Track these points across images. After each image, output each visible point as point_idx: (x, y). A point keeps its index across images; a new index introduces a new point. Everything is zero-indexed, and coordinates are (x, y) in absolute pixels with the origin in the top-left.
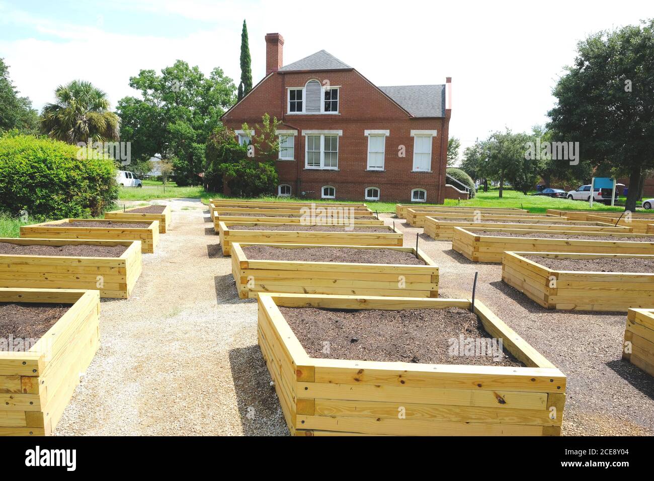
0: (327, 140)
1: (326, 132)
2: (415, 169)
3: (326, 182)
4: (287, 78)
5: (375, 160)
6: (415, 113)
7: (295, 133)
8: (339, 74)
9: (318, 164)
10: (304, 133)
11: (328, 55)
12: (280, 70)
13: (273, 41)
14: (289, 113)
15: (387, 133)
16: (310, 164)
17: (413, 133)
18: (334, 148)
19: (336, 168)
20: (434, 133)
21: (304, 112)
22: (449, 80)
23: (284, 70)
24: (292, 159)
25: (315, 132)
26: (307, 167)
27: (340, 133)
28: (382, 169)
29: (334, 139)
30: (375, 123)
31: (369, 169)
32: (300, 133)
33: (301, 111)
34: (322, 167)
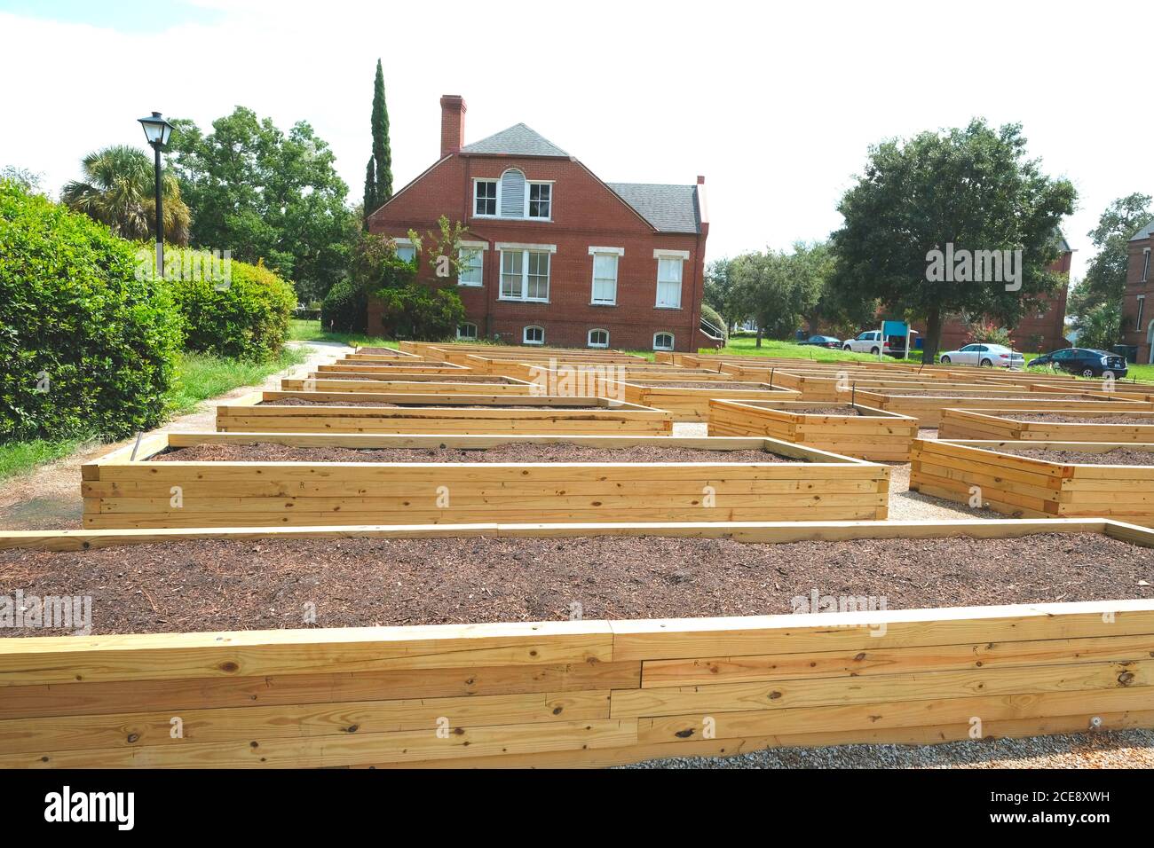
0: (533, 258)
1: (533, 246)
2: (658, 305)
3: (531, 320)
4: (473, 164)
5: (603, 290)
6: (661, 226)
7: (485, 245)
8: (552, 164)
9: (518, 293)
10: (498, 246)
11: (532, 131)
12: (462, 151)
13: (453, 107)
14: (475, 215)
15: (621, 251)
16: (506, 292)
17: (657, 253)
18: (544, 270)
19: (546, 300)
20: (686, 254)
21: (498, 215)
22: (701, 180)
23: (469, 151)
24: (479, 284)
25: (515, 246)
26: (502, 297)
27: (553, 249)
28: (613, 303)
29: (544, 257)
30: (605, 237)
31: (593, 302)
32: (492, 246)
33: (494, 213)
34: (525, 298)
